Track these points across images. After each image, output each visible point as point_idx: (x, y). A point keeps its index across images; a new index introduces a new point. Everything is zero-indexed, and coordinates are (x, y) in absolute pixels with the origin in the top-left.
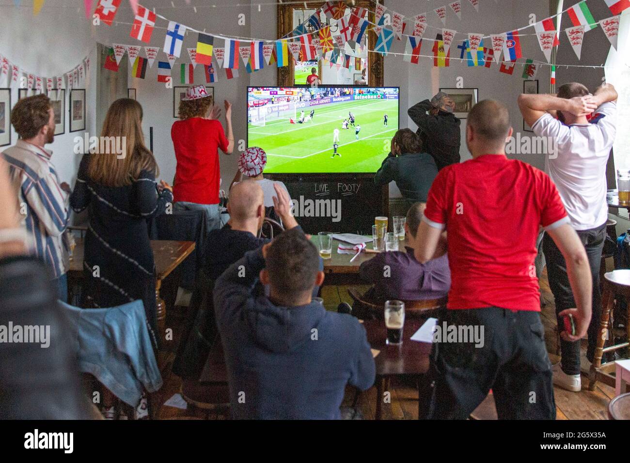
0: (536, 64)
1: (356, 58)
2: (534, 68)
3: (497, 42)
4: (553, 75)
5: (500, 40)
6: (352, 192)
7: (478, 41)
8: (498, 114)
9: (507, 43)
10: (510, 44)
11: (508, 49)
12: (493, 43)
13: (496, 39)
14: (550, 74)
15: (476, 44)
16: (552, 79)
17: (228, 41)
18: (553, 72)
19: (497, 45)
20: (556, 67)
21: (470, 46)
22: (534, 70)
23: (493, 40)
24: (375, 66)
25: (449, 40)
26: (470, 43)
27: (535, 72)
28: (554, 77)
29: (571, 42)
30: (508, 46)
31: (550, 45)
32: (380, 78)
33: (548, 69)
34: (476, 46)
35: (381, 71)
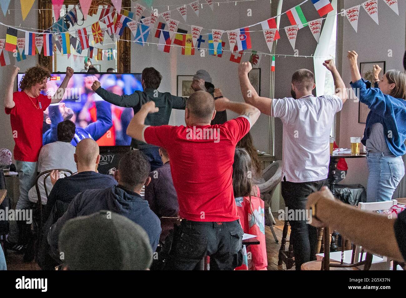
0: (260, 54)
1: (98, 49)
2: (258, 58)
3: (232, 36)
4: (273, 64)
5: (234, 35)
6: (107, 161)
7: (219, 35)
8: (206, 101)
9: (240, 37)
10: (242, 37)
11: (241, 41)
12: (229, 37)
13: (231, 34)
14: (270, 63)
15: (217, 38)
16: (272, 67)
17: (27, 33)
18: (273, 61)
19: (232, 39)
20: (276, 57)
21: (213, 39)
22: (258, 60)
23: (228, 35)
24: (123, 56)
25: (196, 34)
26: (213, 37)
27: (259, 61)
28: (274, 66)
29: (288, 37)
30: (241, 39)
31: (271, 39)
32: (127, 66)
33: (269, 59)
34: (218, 39)
35: (129, 60)
